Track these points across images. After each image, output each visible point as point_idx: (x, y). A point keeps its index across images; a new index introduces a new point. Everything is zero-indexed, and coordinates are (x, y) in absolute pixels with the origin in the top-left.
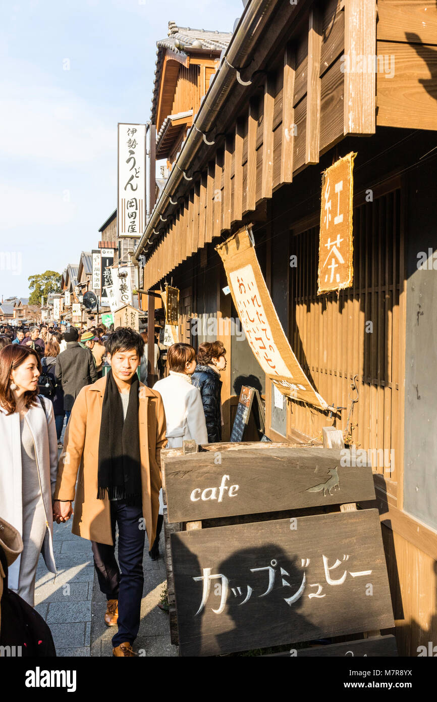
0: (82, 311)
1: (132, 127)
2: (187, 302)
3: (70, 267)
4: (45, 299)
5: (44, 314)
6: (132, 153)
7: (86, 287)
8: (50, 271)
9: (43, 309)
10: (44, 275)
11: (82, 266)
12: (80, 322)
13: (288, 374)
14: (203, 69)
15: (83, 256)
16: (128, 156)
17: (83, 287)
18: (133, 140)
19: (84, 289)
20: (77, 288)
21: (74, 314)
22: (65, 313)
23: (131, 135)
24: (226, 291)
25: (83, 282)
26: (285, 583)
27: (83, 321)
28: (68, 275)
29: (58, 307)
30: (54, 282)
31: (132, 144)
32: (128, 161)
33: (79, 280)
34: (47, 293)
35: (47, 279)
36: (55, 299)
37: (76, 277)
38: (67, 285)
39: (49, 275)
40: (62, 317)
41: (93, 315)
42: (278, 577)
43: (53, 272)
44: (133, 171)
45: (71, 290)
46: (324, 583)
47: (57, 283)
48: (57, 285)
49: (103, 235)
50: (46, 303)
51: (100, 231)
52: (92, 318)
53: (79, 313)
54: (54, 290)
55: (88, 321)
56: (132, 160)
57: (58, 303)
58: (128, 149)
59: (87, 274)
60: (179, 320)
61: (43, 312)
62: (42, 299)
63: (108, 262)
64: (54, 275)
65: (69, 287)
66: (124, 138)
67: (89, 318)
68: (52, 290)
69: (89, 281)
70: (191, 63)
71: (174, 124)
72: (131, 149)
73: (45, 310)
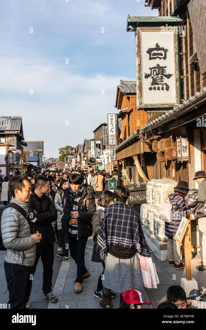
0: (86, 164)
1: (111, 115)
2: (128, 163)
3: (79, 145)
4: (67, 159)
5: (66, 165)
6: (112, 122)
7: (87, 154)
8: (68, 146)
9: (66, 163)
10: (66, 148)
11: (84, 145)
12: (85, 168)
13: (144, 177)
14: (131, 98)
15: (85, 141)
16: (111, 123)
17: (85, 153)
18: (112, 118)
19: (86, 154)
20: (83, 154)
21: (82, 165)
22: (77, 164)
23: (111, 117)
24: (134, 164)
25: (85, 151)
26: (139, 198)
27: (86, 168)
28: (78, 148)
29: (74, 162)
30: (70, 151)
31: (112, 119)
32: (111, 124)
33: (83, 150)
34: (67, 156)
35: (67, 150)
36: (73, 159)
37: (82, 149)
38: (77, 152)
39: (67, 148)
40: (76, 166)
41: (91, 165)
42: (139, 197)
43: (69, 146)
44: (112, 127)
45: (80, 155)
46: (144, 198)
47: (71, 151)
48: (71, 152)
49: (95, 133)
50: (67, 160)
51: (93, 132)
52: (90, 167)
53: (85, 164)
54: (70, 154)
55: (89, 168)
56: (112, 124)
57: (74, 160)
58: (111, 121)
59: (87, 148)
60: (126, 168)
61: (66, 164)
62: (65, 158)
63: (98, 145)
64: (70, 148)
65: (79, 153)
66: (110, 118)
67: (89, 167)
68: (69, 154)
69: (88, 151)
70: (127, 96)
71: (123, 112)
72: (112, 121)
73: (67, 163)
